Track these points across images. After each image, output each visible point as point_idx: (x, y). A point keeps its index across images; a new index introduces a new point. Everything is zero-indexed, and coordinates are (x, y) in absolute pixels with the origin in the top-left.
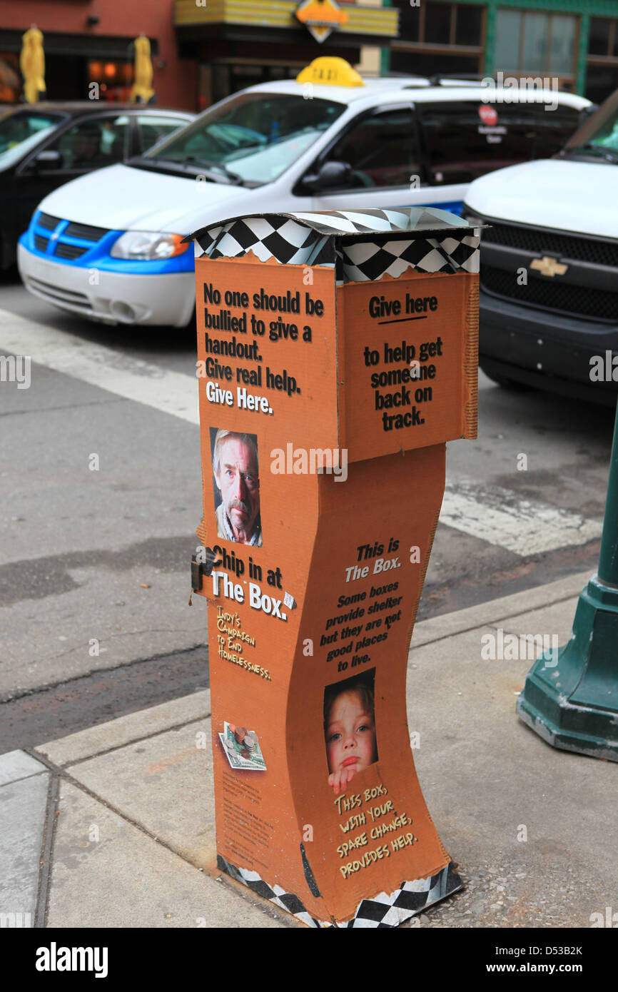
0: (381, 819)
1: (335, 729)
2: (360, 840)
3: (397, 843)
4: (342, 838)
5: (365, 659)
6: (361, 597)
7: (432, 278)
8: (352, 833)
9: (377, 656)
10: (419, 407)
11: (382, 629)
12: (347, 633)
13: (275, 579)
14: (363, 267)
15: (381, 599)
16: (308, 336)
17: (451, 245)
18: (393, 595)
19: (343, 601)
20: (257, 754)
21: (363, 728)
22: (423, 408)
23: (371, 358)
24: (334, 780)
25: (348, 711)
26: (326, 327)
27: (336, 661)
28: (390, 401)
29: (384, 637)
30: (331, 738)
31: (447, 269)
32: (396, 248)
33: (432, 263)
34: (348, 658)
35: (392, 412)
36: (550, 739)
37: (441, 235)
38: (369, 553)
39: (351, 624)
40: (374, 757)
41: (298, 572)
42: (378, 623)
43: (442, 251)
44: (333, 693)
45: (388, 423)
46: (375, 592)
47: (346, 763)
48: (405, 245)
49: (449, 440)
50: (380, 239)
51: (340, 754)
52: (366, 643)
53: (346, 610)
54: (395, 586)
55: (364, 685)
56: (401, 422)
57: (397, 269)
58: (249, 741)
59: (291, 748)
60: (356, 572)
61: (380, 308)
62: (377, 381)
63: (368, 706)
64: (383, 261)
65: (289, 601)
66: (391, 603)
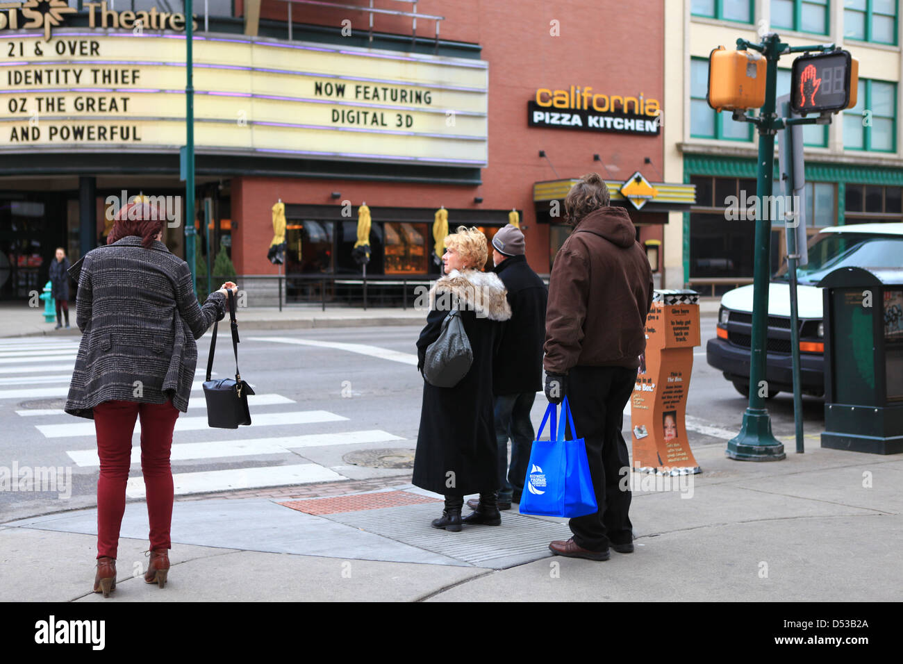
0: (679, 452)
1: (666, 425)
2: (673, 455)
3: (683, 459)
4: (668, 454)
5: (674, 407)
6: (671, 387)
7: (688, 305)
8: (671, 453)
9: (677, 407)
10: (685, 337)
11: (678, 399)
12: (669, 397)
13: (650, 381)
14: (671, 302)
15: (678, 389)
16: (657, 318)
17: (692, 298)
18: (681, 389)
19: (667, 388)
20: (645, 432)
21: (674, 427)
22: (686, 337)
23: (673, 323)
24: (666, 438)
25: (669, 421)
26: (662, 316)
27: (666, 405)
28: (677, 334)
29: (678, 402)
30: (665, 428)
31: (691, 303)
32: (678, 298)
33: (687, 302)
34: (669, 405)
35: (678, 337)
36: (734, 457)
37: (689, 295)
38: (674, 375)
39: (670, 395)
40: (677, 436)
41: (655, 379)
42: (677, 397)
43: (690, 299)
44: (665, 414)
45: (677, 340)
46: (675, 387)
47: (669, 435)
48: (681, 297)
49: (695, 346)
50: (674, 295)
51: (667, 432)
52: (673, 402)
53: (668, 390)
54: (680, 387)
55: (673, 414)
56: (681, 340)
57: (679, 303)
58: (642, 429)
59: (654, 427)
60: (670, 380)
61: (674, 312)
62: (674, 329)
63: (675, 420)
64: (674, 301)
65: (653, 386)
66: (680, 391)
